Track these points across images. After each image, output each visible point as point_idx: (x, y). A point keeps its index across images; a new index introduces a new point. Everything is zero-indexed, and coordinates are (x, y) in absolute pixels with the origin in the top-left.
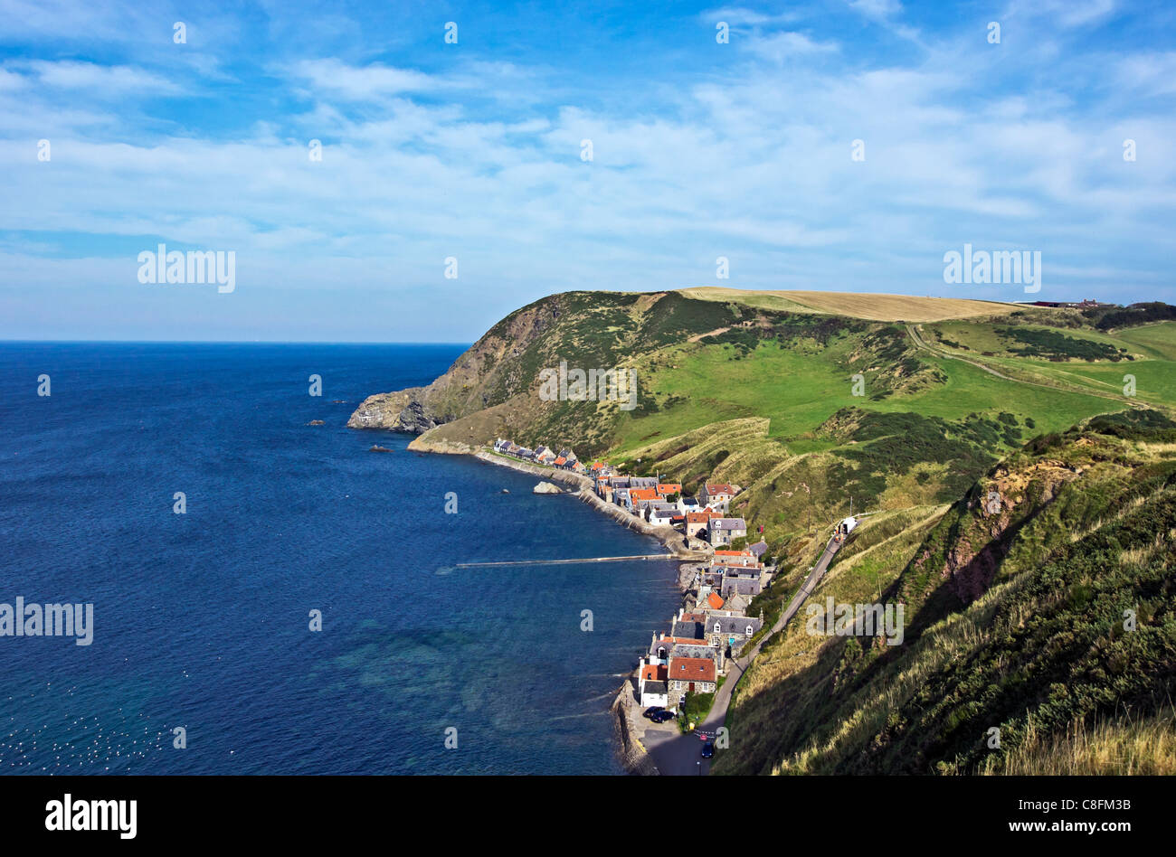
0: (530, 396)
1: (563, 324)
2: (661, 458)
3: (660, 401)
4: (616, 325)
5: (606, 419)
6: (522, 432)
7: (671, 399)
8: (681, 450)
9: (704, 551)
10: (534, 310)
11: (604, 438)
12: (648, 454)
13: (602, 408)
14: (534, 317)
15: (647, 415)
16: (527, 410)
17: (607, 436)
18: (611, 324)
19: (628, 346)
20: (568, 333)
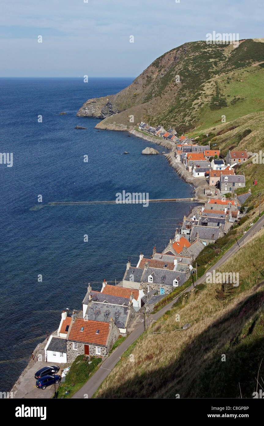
0: (161, 98)
1: (186, 58)
2: (219, 134)
3: (229, 100)
4: (215, 58)
5: (196, 111)
6: (155, 118)
7: (236, 99)
8: (231, 129)
9: (215, 197)
10: (175, 51)
11: (193, 122)
12: (213, 131)
13: (195, 104)
14: (174, 56)
15: (220, 108)
16: (159, 106)
17: (195, 120)
18: (212, 58)
19: (218, 70)
20: (187, 63)
